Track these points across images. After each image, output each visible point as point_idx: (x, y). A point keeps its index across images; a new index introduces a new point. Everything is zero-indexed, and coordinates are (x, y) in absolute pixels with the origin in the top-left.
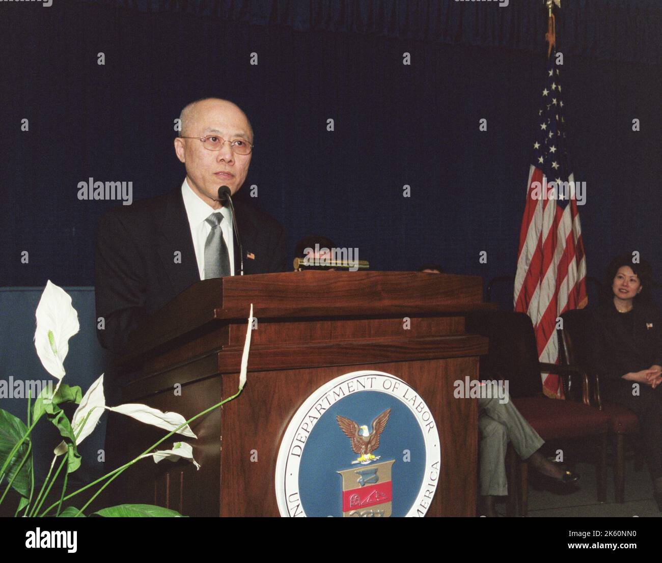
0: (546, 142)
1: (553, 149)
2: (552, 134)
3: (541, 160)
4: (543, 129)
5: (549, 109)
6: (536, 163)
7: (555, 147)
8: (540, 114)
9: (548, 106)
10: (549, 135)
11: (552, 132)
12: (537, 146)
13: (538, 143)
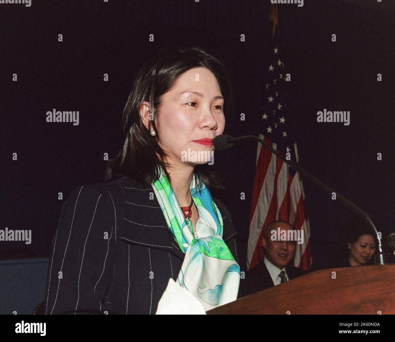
0: (274, 114)
1: (282, 120)
2: (281, 106)
3: (270, 130)
4: (271, 101)
5: (275, 83)
6: (265, 133)
7: (284, 119)
8: (267, 88)
9: (274, 81)
10: (278, 107)
11: (280, 105)
12: (265, 117)
13: (266, 115)
